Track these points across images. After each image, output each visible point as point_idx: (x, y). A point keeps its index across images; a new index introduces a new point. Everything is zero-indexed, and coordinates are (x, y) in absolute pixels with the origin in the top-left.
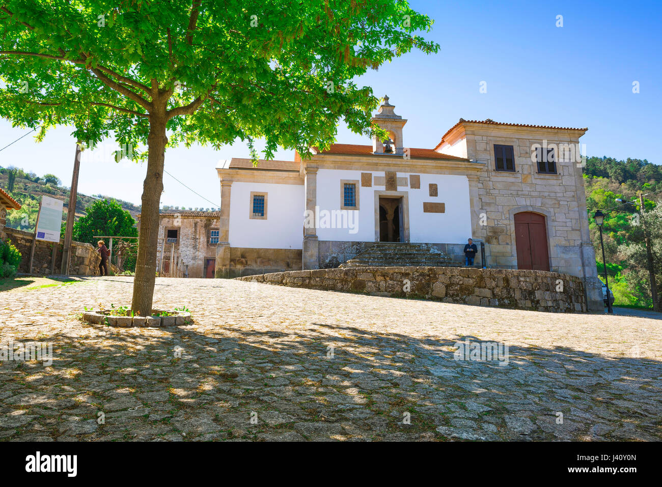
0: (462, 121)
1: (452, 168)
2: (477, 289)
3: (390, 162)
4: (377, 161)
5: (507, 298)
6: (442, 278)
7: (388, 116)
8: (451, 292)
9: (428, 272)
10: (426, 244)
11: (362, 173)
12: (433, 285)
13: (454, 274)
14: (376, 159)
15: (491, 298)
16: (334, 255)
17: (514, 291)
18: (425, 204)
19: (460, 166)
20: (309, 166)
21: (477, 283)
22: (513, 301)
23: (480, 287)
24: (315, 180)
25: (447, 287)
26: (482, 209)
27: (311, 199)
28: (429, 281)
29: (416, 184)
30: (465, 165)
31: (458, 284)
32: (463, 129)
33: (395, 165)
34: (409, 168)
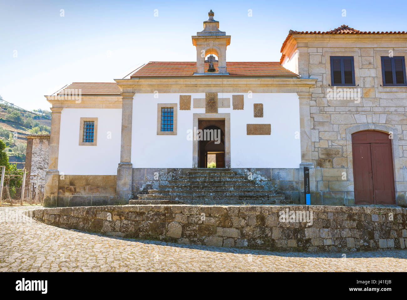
0: (292, 33)
1: (279, 86)
2: (220, 230)
3: (210, 83)
4: (195, 83)
5: (260, 238)
6: (178, 218)
7: (210, 33)
8: (188, 233)
9: (164, 211)
10: (248, 169)
11: (181, 96)
12: (168, 225)
13: (192, 213)
14: (194, 80)
15: (238, 239)
16: (148, 183)
17: (271, 229)
18: (248, 126)
19: (288, 83)
20: (125, 91)
21: (221, 222)
22: (269, 241)
23: (223, 227)
24: (132, 105)
25: (184, 227)
26: (314, 129)
27: (126, 125)
28: (164, 221)
29: (239, 104)
30: (294, 81)
31: (197, 224)
32: (295, 42)
33: (216, 85)
34: (232, 88)
